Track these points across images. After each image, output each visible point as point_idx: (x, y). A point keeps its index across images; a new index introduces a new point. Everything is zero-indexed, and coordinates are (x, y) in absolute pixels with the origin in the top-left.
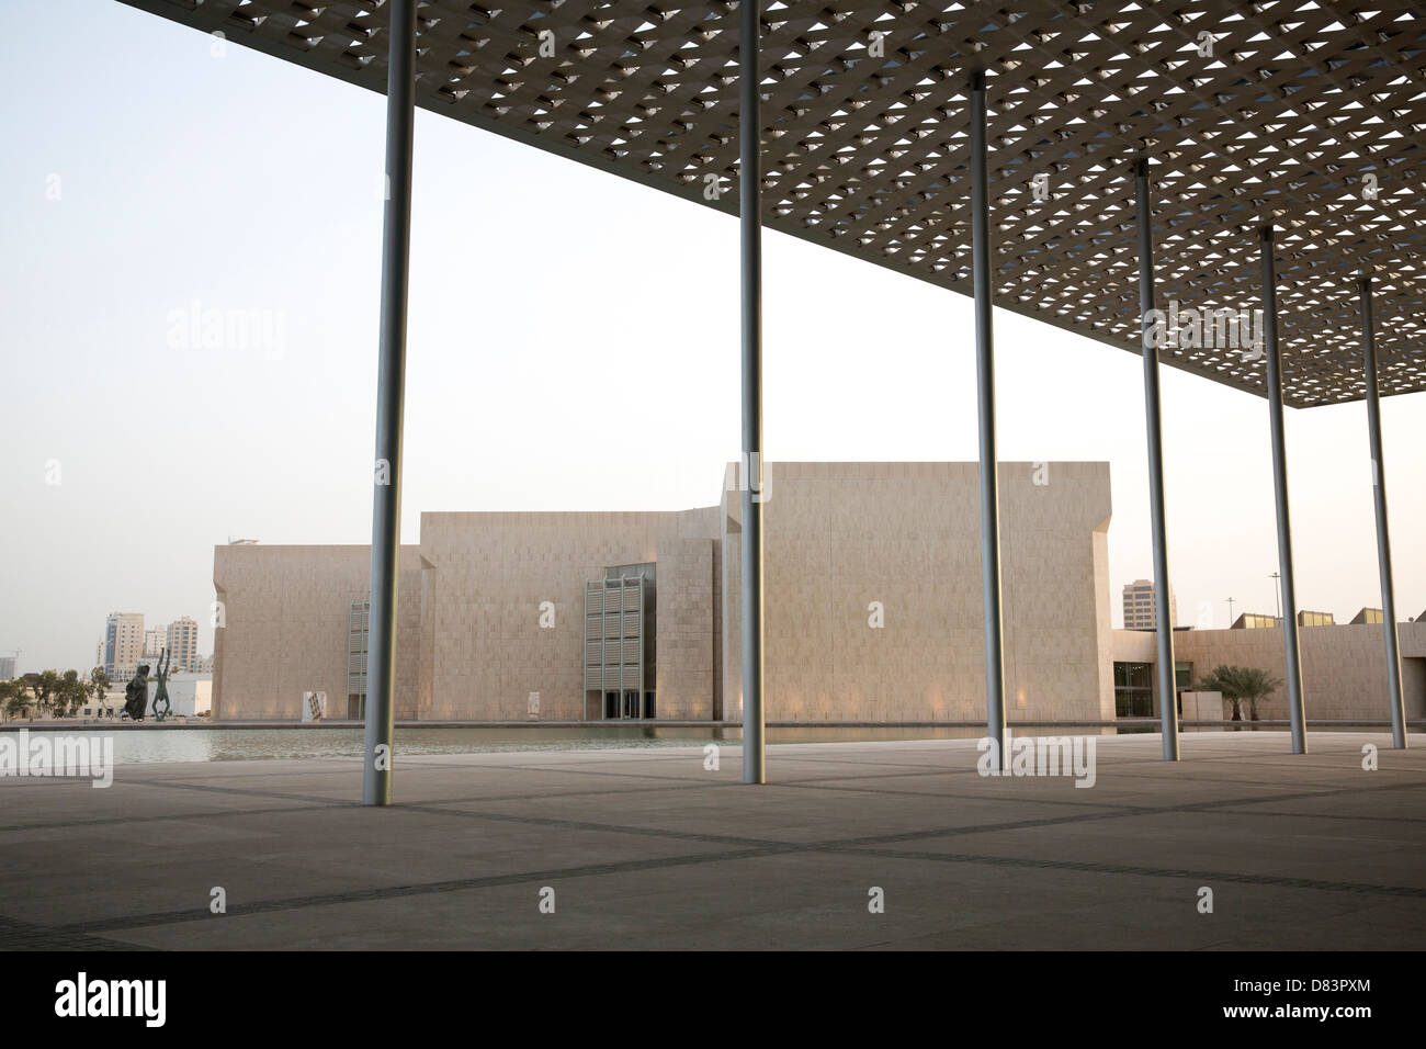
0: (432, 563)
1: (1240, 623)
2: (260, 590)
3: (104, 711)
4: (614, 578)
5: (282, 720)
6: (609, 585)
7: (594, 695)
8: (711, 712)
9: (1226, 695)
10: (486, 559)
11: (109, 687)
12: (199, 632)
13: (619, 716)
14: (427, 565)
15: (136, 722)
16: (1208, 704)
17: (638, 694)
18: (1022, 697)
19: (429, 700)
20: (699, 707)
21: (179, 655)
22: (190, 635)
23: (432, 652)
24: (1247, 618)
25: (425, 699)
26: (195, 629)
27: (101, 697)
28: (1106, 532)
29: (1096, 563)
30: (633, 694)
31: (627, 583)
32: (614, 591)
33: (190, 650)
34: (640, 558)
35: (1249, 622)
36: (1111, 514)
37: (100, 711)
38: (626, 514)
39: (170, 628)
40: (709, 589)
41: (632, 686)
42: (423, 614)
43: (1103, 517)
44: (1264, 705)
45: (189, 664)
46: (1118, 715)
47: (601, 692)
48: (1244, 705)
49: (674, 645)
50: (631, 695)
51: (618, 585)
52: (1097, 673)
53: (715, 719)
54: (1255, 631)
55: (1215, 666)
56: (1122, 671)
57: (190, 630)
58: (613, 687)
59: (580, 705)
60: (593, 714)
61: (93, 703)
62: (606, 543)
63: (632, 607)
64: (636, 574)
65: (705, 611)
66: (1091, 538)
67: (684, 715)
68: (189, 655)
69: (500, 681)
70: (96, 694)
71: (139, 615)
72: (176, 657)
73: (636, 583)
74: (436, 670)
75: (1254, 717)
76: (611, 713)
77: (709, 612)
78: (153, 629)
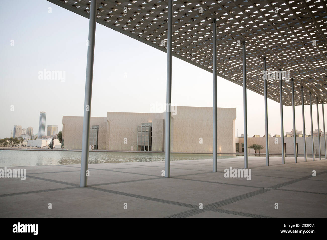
0: (109, 121)
1: (254, 136)
2: (71, 125)
3: (22, 145)
4: (143, 125)
5: (75, 149)
6: (143, 126)
7: (139, 146)
8: (162, 150)
9: (255, 149)
10: (119, 121)
11: (24, 141)
12: (33, 130)
13: (144, 150)
14: (108, 121)
15: (51, 149)
16: (252, 151)
17: (148, 147)
18: (220, 149)
19: (108, 146)
20: (160, 149)
21: (29, 134)
22: (31, 130)
23: (109, 138)
24: (255, 136)
25: (107, 146)
26: (32, 129)
27: (22, 143)
28: (235, 120)
29: (233, 126)
30: (146, 146)
31: (146, 126)
32: (143, 127)
33: (31, 133)
34: (148, 122)
35: (256, 137)
36: (236, 117)
37: (21, 145)
38: (145, 113)
39: (27, 129)
40: (162, 128)
41: (147, 145)
42: (107, 130)
43: (235, 118)
44: (261, 151)
45: (31, 136)
46: (236, 152)
47: (140, 146)
48: (258, 151)
49: (156, 138)
50: (147, 147)
51: (145, 126)
52: (233, 145)
53: (163, 151)
54: (257, 138)
55: (252, 144)
56: (237, 144)
57: (31, 129)
58: (143, 145)
59: (137, 148)
60: (139, 150)
61: (20, 144)
62: (141, 119)
63: (147, 131)
64: (148, 125)
65: (161, 132)
66: (233, 122)
67: (157, 151)
68: (31, 134)
69: (122, 143)
70: (21, 142)
71: (20, 126)
72: (28, 135)
73: (148, 126)
74: (110, 141)
75: (259, 153)
76: (142, 150)
77: (162, 132)
78: (23, 129)
